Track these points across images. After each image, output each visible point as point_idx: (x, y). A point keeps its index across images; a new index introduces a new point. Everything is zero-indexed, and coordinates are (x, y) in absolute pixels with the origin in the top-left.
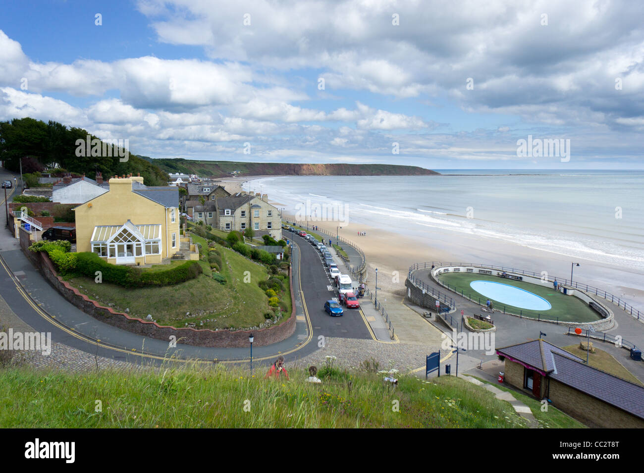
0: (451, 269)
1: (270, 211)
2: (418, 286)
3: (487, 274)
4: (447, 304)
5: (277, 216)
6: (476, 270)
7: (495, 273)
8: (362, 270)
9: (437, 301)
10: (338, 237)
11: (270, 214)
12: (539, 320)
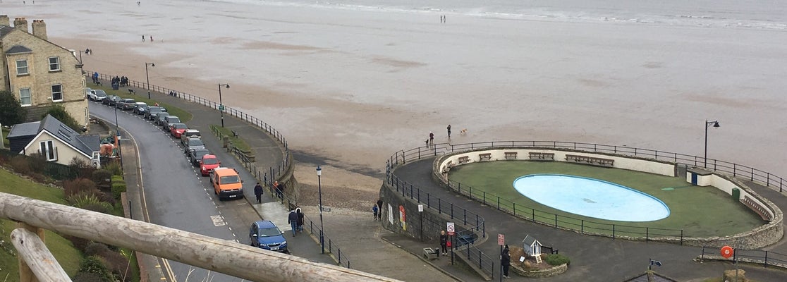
0: (473, 157)
1: (53, 60)
2: (409, 198)
3: (546, 159)
4: (468, 228)
5: (74, 69)
6: (523, 155)
7: (560, 156)
8: (283, 177)
9: (448, 224)
10: (222, 107)
11: (53, 67)
12: (647, 240)
